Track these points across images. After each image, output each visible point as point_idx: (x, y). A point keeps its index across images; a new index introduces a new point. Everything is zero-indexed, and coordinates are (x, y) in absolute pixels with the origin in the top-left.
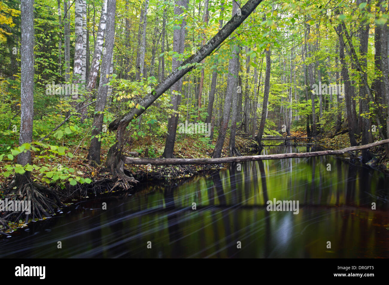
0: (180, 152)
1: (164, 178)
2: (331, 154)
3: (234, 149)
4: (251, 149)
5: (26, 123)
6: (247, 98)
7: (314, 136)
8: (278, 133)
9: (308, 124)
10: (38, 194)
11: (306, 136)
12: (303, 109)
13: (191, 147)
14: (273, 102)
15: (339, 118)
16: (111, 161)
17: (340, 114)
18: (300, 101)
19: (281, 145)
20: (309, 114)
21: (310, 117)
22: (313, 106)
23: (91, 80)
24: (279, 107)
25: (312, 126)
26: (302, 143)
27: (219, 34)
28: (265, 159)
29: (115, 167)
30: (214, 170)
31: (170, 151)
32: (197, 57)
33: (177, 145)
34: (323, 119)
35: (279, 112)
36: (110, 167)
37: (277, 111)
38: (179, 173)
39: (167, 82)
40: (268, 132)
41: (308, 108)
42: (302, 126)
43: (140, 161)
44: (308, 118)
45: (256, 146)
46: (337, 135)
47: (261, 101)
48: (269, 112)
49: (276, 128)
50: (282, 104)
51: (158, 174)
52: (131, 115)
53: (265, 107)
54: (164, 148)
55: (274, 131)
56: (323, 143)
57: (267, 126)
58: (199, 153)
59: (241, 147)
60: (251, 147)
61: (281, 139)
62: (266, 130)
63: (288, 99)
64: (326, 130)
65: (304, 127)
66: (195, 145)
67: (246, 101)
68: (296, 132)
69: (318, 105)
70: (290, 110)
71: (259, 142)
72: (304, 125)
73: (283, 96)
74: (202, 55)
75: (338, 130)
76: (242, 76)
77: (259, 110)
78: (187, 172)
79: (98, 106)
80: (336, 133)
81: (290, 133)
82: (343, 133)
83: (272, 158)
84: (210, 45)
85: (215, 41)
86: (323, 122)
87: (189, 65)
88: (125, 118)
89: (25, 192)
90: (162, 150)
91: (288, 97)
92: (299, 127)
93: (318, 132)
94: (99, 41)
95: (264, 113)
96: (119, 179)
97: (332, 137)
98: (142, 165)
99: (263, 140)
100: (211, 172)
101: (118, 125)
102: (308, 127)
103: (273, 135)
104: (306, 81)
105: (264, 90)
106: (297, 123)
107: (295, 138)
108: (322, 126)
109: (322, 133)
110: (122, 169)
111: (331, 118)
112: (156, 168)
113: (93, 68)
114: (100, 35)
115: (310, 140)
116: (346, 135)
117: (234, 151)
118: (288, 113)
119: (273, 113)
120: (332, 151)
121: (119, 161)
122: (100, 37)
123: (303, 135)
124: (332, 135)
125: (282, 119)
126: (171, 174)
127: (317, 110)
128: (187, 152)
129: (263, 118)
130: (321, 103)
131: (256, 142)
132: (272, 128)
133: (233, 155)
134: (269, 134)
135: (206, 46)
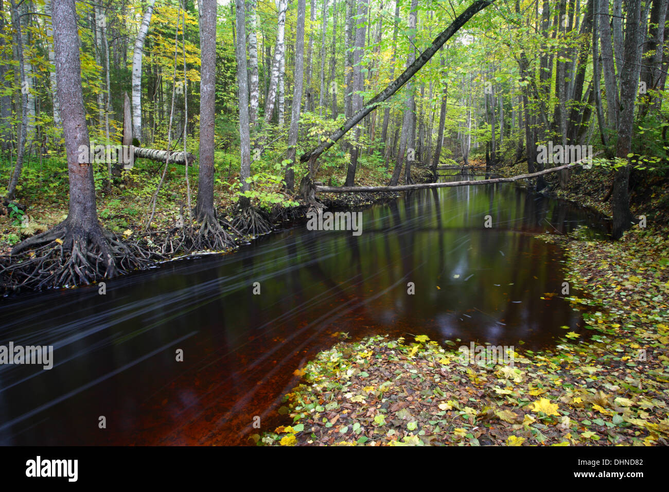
0: (359, 182)
1: (347, 205)
2: (502, 182)
3: (409, 178)
4: (426, 179)
5: (246, 158)
6: (422, 124)
7: (492, 165)
8: (454, 162)
9: (488, 151)
10: (257, 214)
11: (485, 165)
12: (482, 135)
13: (368, 177)
14: (449, 128)
15: (521, 145)
16: (304, 189)
17: (521, 141)
18: (479, 126)
19: (458, 175)
20: (488, 141)
21: (489, 144)
22: (493, 132)
23: (268, 112)
24: (456, 133)
25: (491, 154)
26: (480, 172)
27: (402, 76)
28: (440, 186)
29: (308, 195)
30: (391, 199)
31: (350, 181)
32: (383, 97)
33: (357, 175)
34: (503, 147)
35: (456, 137)
36: (303, 195)
37: (454, 137)
38: (360, 201)
39: (354, 118)
40: (444, 161)
41: (487, 134)
42: (480, 154)
43: (329, 189)
44: (487, 145)
45: (430, 176)
46: (517, 163)
47: (436, 126)
48: (445, 139)
49: (453, 156)
50: (459, 130)
51: (341, 201)
52: (321, 148)
53: (440, 134)
54: (345, 177)
55: (450, 160)
56: (503, 172)
57: (443, 154)
58: (376, 183)
59: (416, 177)
60: (426, 176)
61: (457, 169)
62: (441, 159)
63: (466, 124)
64: (506, 157)
65: (483, 155)
66: (372, 175)
67: (420, 128)
68: (474, 160)
69: (499, 130)
70: (468, 136)
71: (434, 172)
72: (483, 153)
73: (462, 120)
74: (387, 95)
75: (519, 158)
76: (417, 101)
77: (435, 136)
78: (368, 200)
79: (291, 140)
80: (516, 161)
81: (468, 161)
82: (522, 162)
83: (447, 186)
84: (394, 86)
85: (398, 82)
86: (503, 149)
87: (375, 104)
88: (316, 150)
89: (249, 213)
90: (343, 180)
91: (467, 121)
92: (478, 155)
93: (498, 161)
94: (275, 72)
95: (439, 141)
96: (311, 206)
97: (512, 165)
98: (327, 194)
99: (438, 169)
100: (388, 200)
101: (309, 157)
102: (487, 155)
103: (448, 165)
104: (487, 103)
105: (439, 114)
106: (475, 151)
107: (472, 168)
108: (501, 154)
109: (502, 161)
110: (313, 197)
111: (511, 145)
112: (340, 197)
113: (270, 101)
114: (276, 66)
115: (488, 169)
116: (526, 163)
117: (409, 181)
118: (466, 139)
119: (450, 139)
120: (503, 179)
121: (311, 189)
122: (275, 69)
123: (481, 163)
124: (512, 163)
125: (459, 147)
126: (354, 202)
127: (497, 137)
128: (365, 182)
129: (439, 147)
130: (502, 129)
131: (431, 172)
132: (448, 157)
133: (408, 184)
134: (445, 163)
135: (391, 87)
